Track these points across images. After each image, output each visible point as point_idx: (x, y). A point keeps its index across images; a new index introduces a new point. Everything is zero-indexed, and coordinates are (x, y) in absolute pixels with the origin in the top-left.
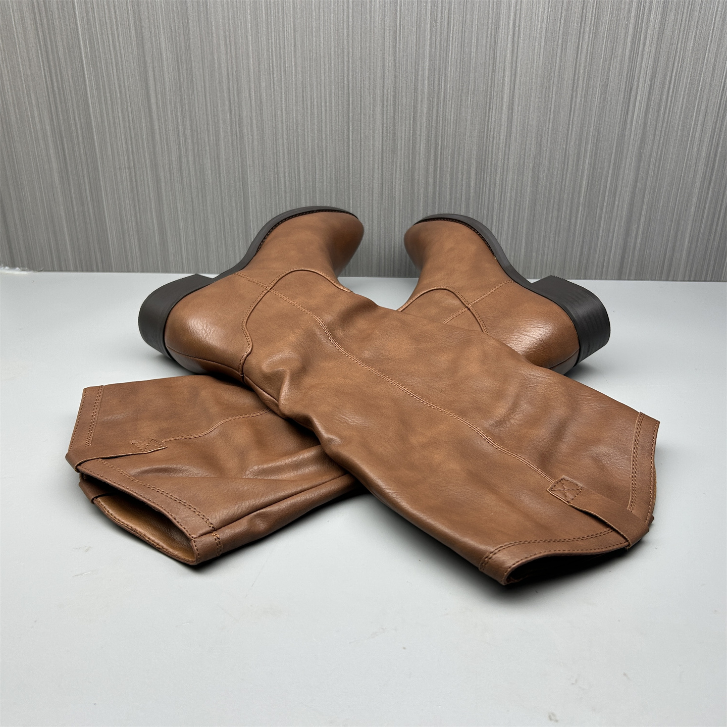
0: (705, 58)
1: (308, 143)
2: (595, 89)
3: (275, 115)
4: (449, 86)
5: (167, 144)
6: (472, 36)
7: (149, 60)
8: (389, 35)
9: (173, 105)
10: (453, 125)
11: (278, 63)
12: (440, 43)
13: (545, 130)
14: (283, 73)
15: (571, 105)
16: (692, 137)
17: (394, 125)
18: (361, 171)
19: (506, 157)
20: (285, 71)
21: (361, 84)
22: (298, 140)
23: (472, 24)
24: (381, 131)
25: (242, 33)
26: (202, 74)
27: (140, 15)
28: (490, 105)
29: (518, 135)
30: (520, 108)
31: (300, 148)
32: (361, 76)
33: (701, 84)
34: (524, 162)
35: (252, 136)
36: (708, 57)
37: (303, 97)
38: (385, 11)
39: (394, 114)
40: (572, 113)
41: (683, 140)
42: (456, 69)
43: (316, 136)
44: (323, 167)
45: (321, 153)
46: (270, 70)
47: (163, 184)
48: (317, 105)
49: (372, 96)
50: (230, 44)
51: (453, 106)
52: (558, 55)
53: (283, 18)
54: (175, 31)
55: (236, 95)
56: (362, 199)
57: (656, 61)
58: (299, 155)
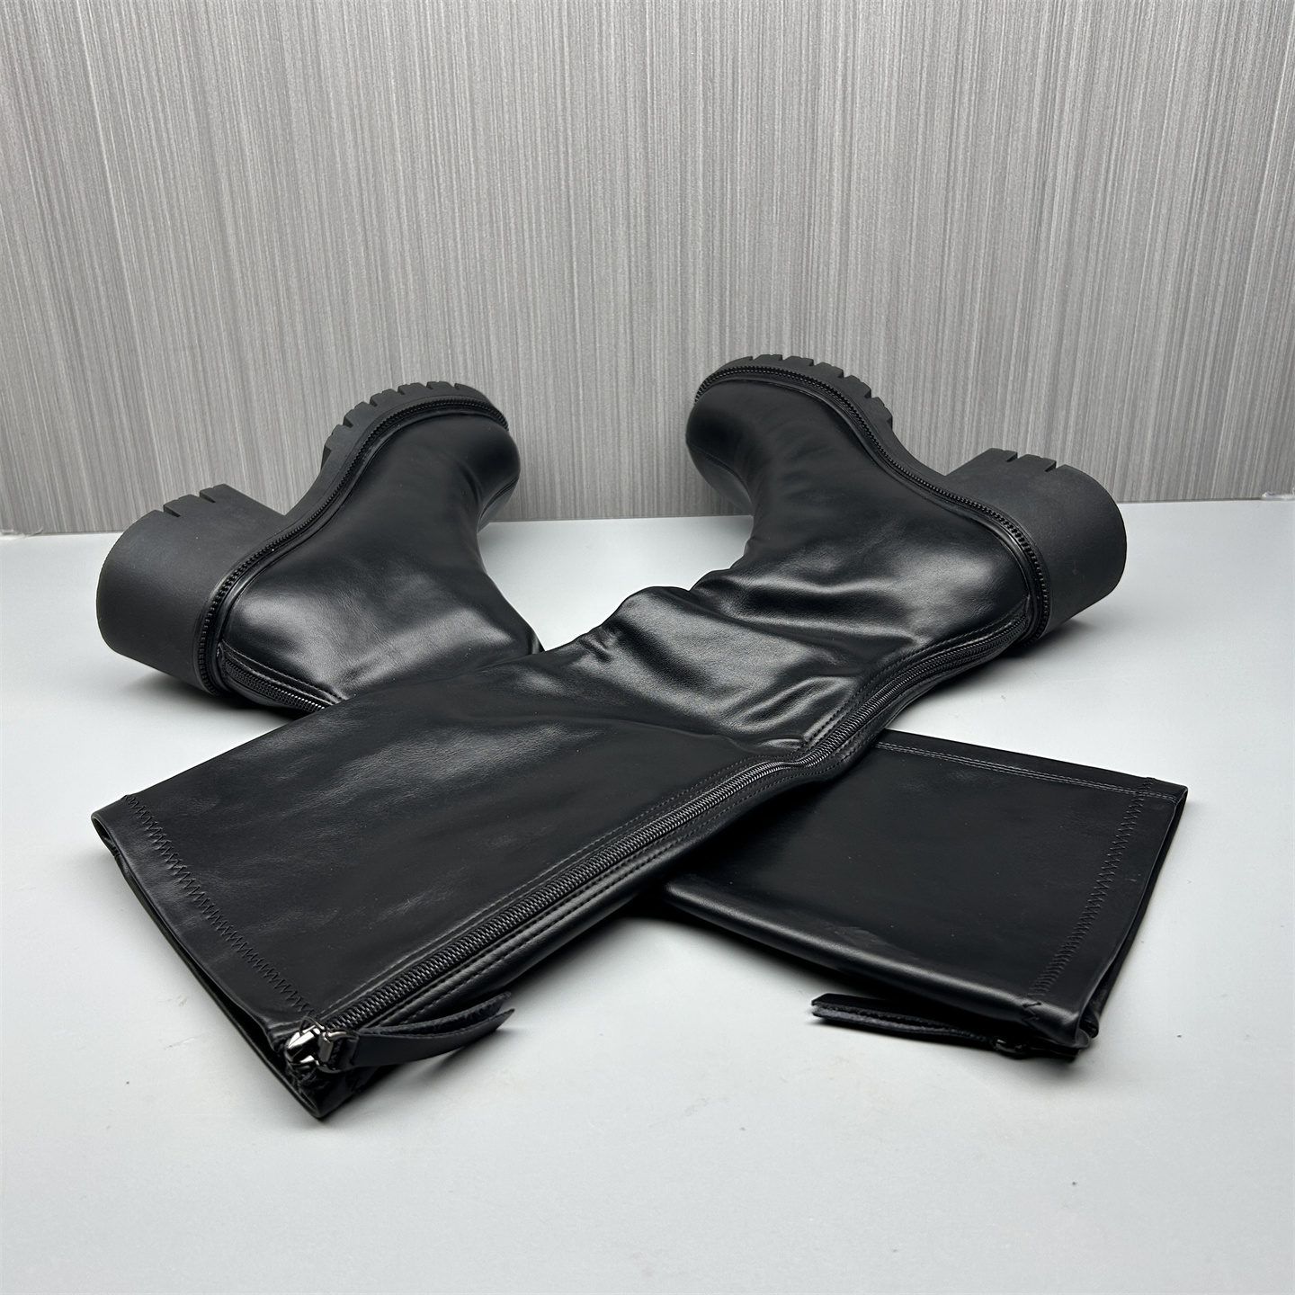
0: (1162, 129)
1: (503, 294)
2: (984, 185)
3: (444, 247)
4: (739, 188)
5: (257, 304)
6: (774, 104)
7: (220, 161)
8: (635, 107)
9: (265, 237)
10: (749, 255)
11: (446, 158)
12: (722, 116)
13: (905, 257)
14: (454, 176)
15: (946, 214)
16: (1148, 260)
17: (649, 258)
18: (595, 338)
19: (842, 305)
20: (458, 171)
21: (590, 190)
22: (485, 289)
23: (774, 84)
24: (626, 269)
25: (381, 110)
26: (314, 181)
27: (202, 84)
28: (809, 219)
29: (859, 266)
30: (860, 222)
31: (489, 303)
32: (589, 177)
33: (1158, 170)
34: (871, 313)
35: (405, 284)
36: (1168, 127)
37: (491, 215)
38: (626, 65)
39: (648, 240)
40: (948, 227)
41: (1135, 266)
42: (750, 160)
43: (515, 280)
44: (529, 334)
45: (525, 310)
46: (432, 171)
47: (252, 373)
48: (516, 228)
49: (608, 209)
50: (362, 129)
51: (747, 222)
52: (921, 131)
53: (452, 82)
54: (266, 109)
55: (374, 216)
56: (599, 387)
57: (1083, 136)
58: (488, 315)
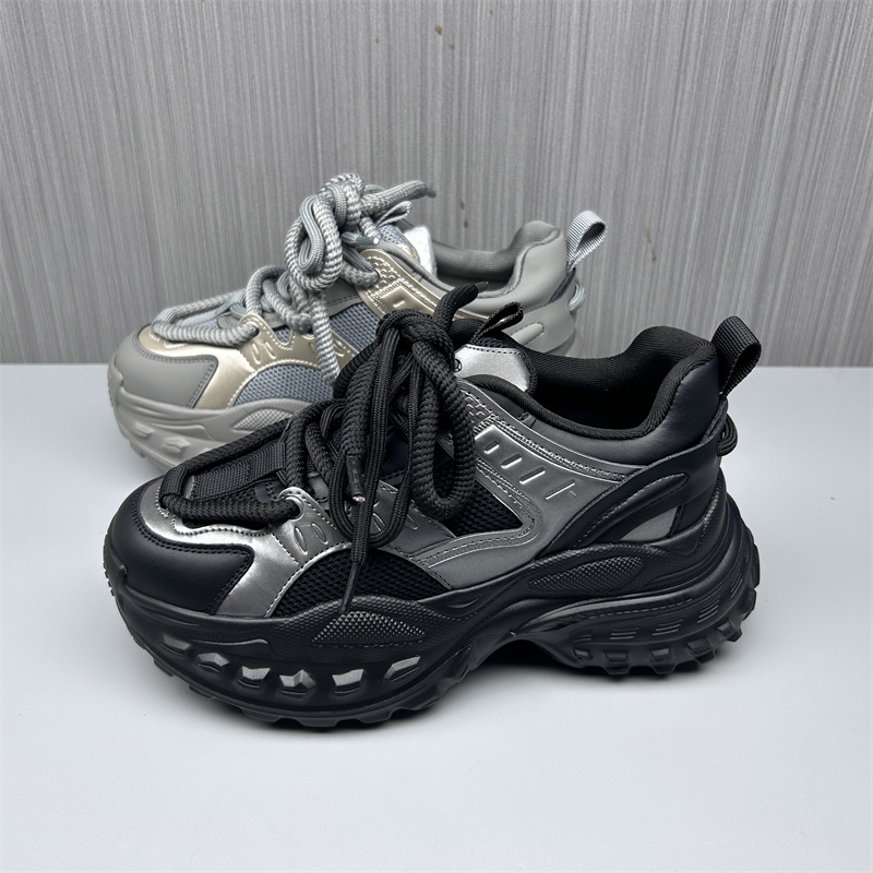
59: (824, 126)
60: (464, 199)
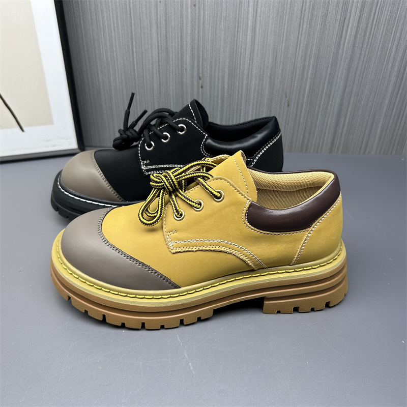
59: (369, 46)
60: (201, 75)
